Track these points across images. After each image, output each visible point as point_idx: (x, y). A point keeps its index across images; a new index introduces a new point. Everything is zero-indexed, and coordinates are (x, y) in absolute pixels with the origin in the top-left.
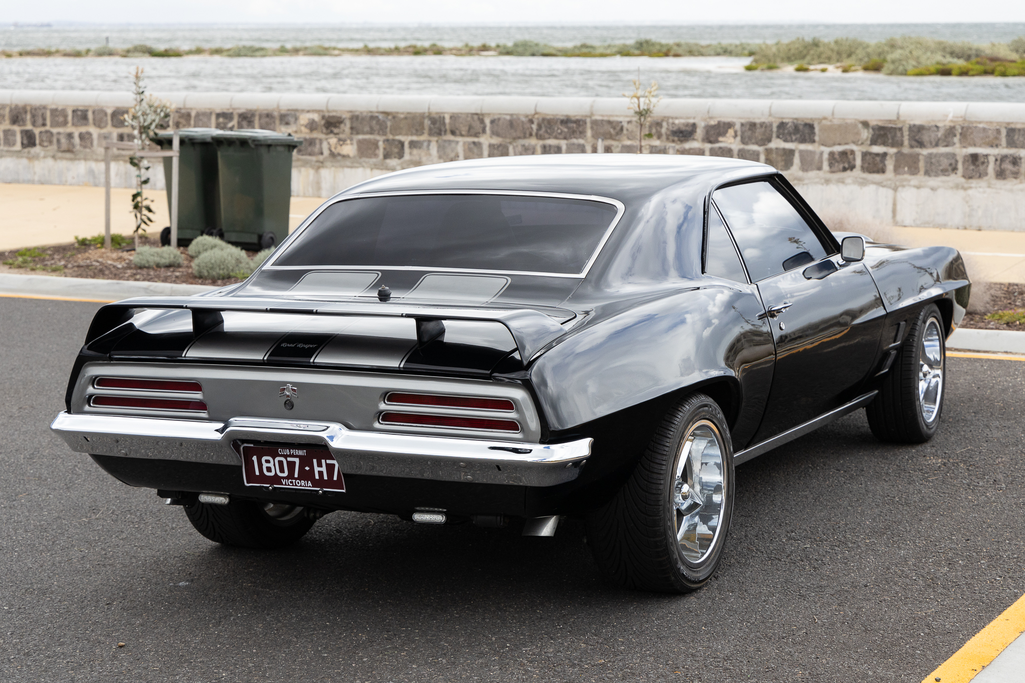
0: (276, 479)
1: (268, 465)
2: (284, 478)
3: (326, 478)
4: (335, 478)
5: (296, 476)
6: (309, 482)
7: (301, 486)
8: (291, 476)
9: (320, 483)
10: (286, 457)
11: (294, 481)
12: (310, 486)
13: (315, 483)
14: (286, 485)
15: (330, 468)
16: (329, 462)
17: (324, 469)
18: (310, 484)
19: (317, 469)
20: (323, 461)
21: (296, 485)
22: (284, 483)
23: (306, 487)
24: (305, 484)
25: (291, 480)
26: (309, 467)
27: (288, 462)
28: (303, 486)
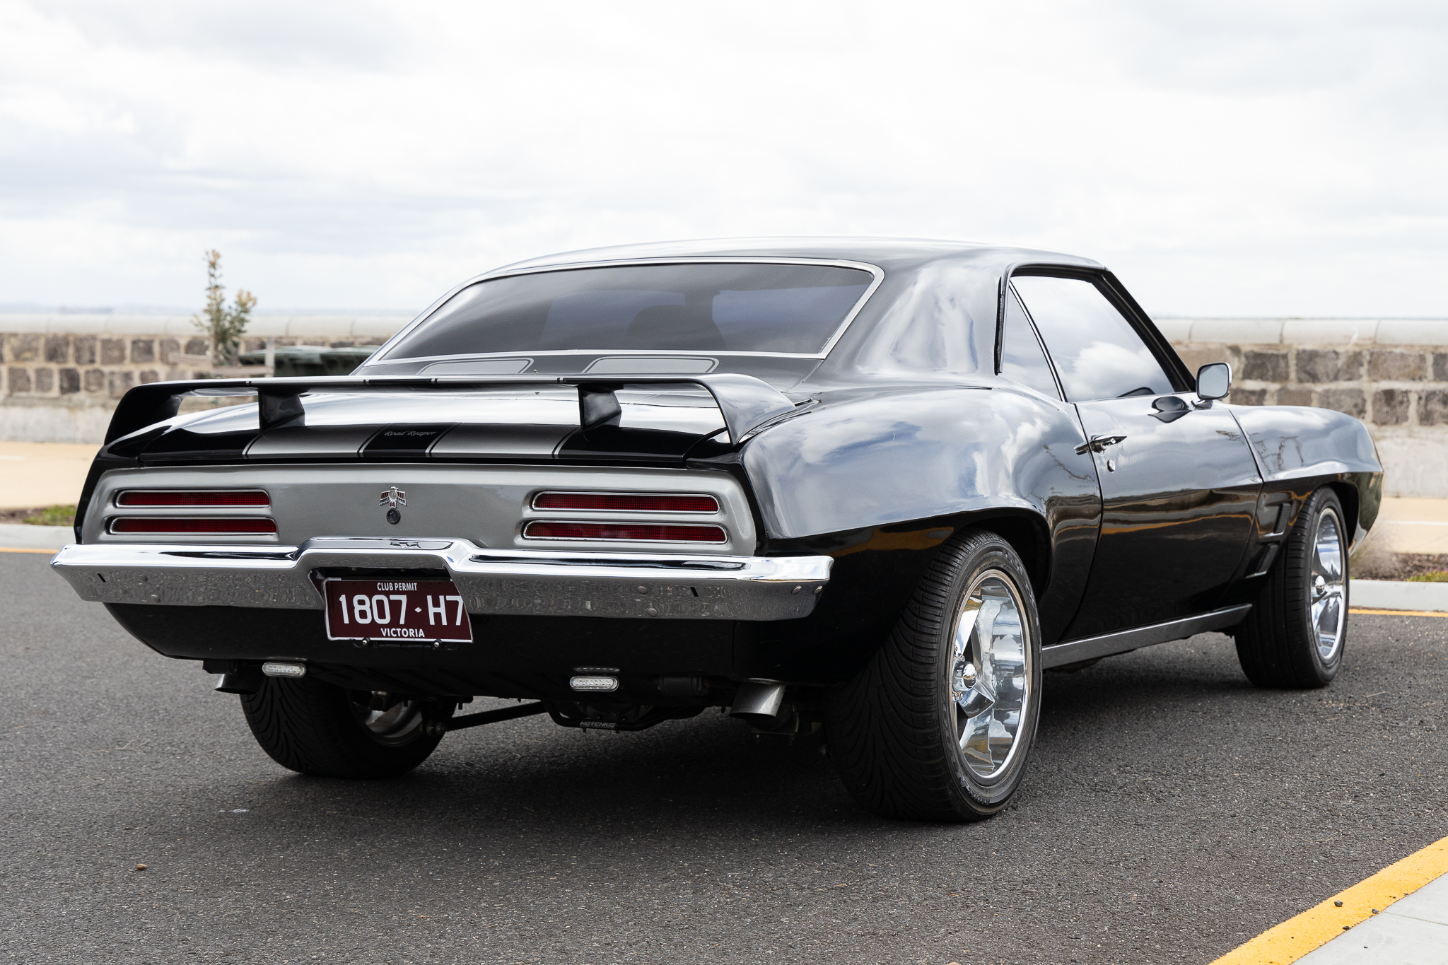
0: (374, 628)
1: (362, 608)
2: (384, 626)
3: (444, 622)
4: (458, 623)
5: (402, 622)
6: (421, 630)
7: (409, 637)
8: (394, 623)
9: (437, 631)
10: (387, 594)
11: (399, 630)
12: (422, 637)
13: (430, 632)
14: (387, 636)
15: (451, 607)
16: (449, 598)
17: (442, 610)
18: (422, 633)
19: (432, 610)
20: (441, 598)
21: (402, 637)
22: (384, 635)
23: (415, 637)
24: (415, 634)
25: (394, 629)
26: (420, 607)
27: (391, 602)
28: (412, 637)
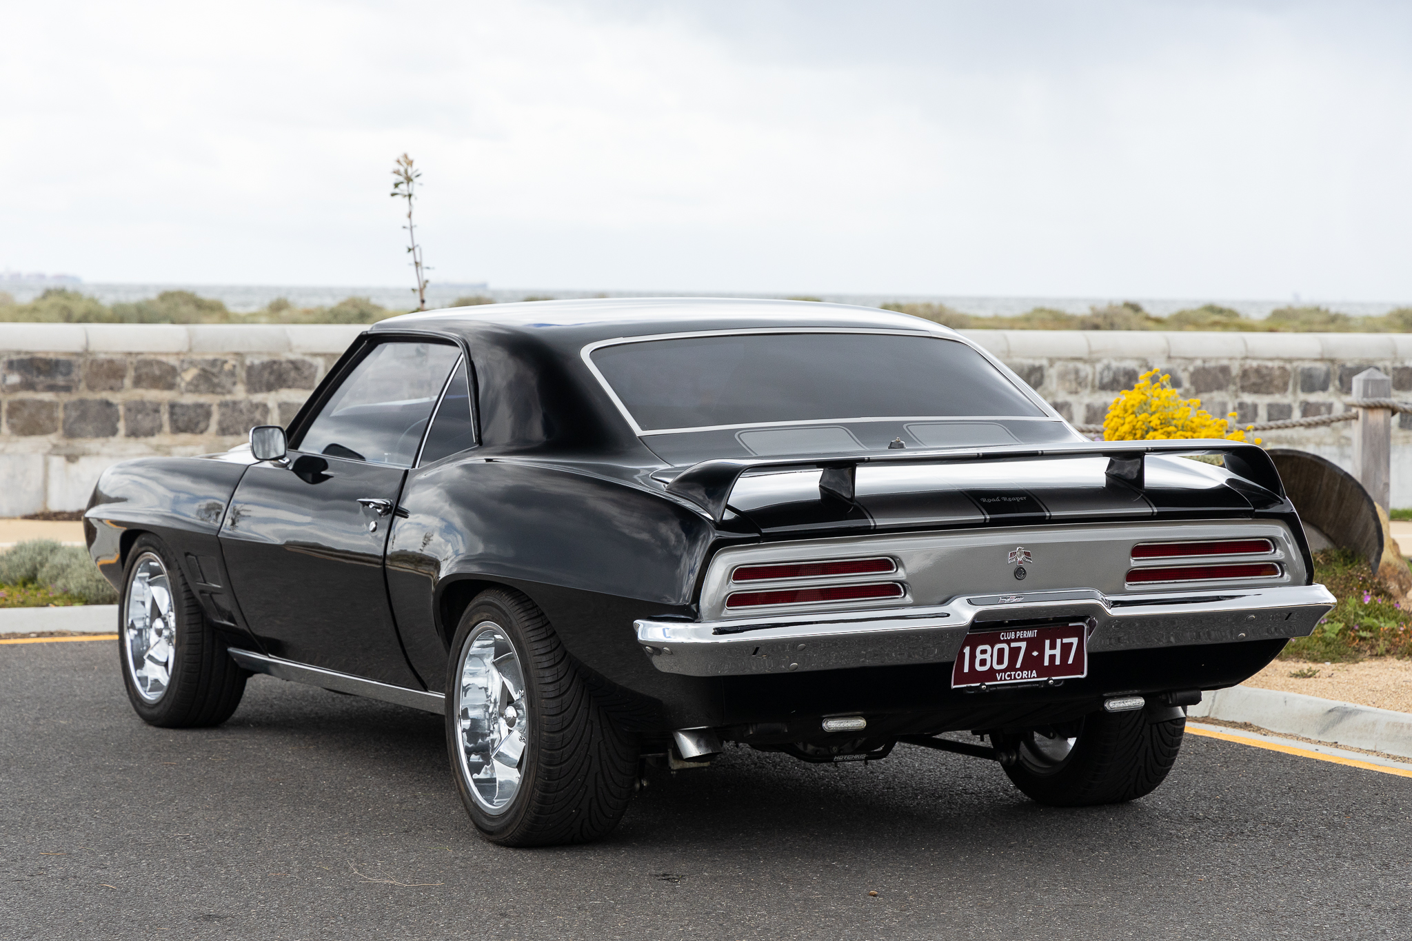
0: (991, 674)
1: (983, 656)
2: (1000, 671)
3: (1058, 662)
4: (1070, 661)
5: (1018, 666)
6: (1034, 671)
7: (1022, 678)
8: (1011, 667)
9: (1052, 669)
10: (1008, 642)
11: (1013, 673)
12: (1034, 677)
13: (1041, 671)
14: (1001, 680)
15: (1066, 648)
16: (1065, 641)
17: (1057, 652)
18: (1034, 673)
19: (1048, 652)
20: (1059, 641)
21: (1015, 679)
22: (999, 679)
23: (1028, 678)
24: (1027, 675)
25: (1009, 673)
26: (1037, 651)
27: (1011, 649)
28: (1025, 678)
